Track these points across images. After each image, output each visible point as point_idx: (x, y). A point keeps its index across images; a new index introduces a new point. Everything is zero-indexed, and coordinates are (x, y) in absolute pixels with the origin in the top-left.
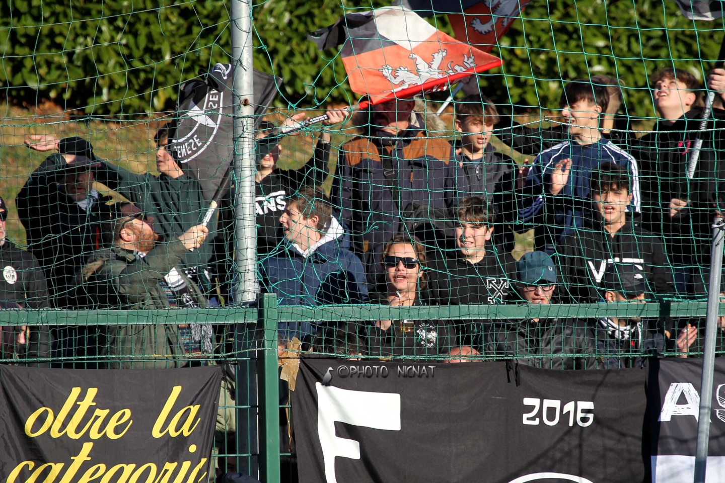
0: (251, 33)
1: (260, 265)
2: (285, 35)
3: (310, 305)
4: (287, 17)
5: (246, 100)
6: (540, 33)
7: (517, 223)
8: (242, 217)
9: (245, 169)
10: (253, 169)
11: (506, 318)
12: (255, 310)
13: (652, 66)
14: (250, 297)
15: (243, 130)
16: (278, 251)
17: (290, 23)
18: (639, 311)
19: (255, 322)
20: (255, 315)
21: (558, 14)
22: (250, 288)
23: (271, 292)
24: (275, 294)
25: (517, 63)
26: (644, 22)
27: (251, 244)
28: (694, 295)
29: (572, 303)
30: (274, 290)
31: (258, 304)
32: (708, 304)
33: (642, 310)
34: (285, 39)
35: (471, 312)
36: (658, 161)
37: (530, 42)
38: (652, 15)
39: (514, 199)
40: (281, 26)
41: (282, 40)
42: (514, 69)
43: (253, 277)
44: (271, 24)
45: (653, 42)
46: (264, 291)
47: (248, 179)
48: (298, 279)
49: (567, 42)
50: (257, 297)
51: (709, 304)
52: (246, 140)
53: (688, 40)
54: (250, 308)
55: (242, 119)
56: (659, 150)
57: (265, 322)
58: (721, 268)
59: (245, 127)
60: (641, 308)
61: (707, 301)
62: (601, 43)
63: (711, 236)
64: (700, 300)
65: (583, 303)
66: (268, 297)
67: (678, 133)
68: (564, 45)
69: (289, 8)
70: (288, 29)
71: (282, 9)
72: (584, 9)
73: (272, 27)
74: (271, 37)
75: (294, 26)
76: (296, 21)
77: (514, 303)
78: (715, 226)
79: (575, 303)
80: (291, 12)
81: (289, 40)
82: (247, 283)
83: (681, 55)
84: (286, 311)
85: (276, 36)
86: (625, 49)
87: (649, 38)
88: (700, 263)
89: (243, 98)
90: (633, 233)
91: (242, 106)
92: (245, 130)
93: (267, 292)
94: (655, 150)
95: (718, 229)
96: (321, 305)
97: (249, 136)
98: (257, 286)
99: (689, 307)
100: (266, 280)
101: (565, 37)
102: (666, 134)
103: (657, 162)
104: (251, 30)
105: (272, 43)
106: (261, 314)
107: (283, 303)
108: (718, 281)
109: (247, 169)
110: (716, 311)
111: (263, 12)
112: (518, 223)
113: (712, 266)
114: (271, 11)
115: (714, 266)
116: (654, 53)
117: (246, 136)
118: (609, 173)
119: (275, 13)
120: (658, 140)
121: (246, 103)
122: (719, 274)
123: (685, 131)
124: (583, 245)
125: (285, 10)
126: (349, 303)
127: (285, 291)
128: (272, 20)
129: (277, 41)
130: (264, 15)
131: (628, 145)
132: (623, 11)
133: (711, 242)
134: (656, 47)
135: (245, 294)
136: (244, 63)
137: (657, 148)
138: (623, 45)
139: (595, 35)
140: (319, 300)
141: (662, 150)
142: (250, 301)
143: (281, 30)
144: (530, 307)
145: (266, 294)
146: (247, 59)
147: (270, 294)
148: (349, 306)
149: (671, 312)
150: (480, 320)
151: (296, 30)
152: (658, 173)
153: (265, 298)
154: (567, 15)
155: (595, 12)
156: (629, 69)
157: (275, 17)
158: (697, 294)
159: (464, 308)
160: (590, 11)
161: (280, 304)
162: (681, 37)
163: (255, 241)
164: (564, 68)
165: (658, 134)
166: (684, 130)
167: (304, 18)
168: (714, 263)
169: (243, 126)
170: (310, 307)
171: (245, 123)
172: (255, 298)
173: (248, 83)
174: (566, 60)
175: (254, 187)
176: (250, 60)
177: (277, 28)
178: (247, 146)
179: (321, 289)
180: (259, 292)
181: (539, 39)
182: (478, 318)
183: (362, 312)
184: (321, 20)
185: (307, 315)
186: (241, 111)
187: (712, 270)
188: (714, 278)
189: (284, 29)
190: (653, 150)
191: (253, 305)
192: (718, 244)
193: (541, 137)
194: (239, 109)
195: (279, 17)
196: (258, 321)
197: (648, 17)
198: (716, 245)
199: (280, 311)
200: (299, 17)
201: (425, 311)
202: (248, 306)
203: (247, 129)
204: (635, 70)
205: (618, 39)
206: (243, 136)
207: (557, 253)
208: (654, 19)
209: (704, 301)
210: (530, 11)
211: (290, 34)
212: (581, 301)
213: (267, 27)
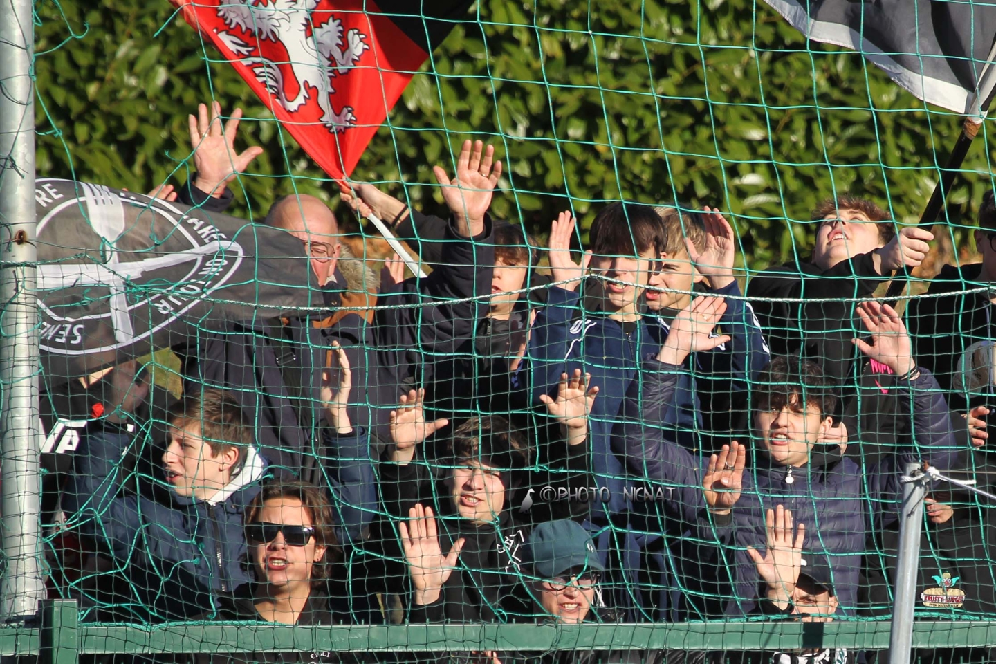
0: (31, 107)
1: (46, 546)
2: (157, 109)
3: (141, 623)
4: (161, 75)
5: (21, 233)
6: (641, 112)
7: (537, 469)
8: (12, 455)
9: (20, 363)
10: (35, 363)
11: (514, 649)
12: (36, 631)
13: (853, 177)
14: (27, 607)
15: (17, 290)
16: (81, 519)
17: (168, 86)
18: (765, 636)
19: (36, 653)
20: (36, 641)
21: (675, 76)
22: (27, 590)
23: (67, 597)
24: (75, 601)
25: (597, 168)
26: (836, 94)
27: (31, 506)
28: (868, 606)
29: (639, 621)
30: (75, 594)
31: (42, 620)
32: (892, 625)
33: (771, 633)
34: (158, 117)
35: (448, 637)
36: (803, 355)
37: (624, 129)
38: (851, 81)
39: (532, 424)
40: (150, 93)
41: (152, 120)
42: (591, 180)
43: (33, 569)
44: (131, 88)
45: (851, 131)
46: (53, 594)
47: (25, 382)
48: (119, 574)
49: (692, 129)
50: (40, 605)
51: (895, 625)
52: (22, 308)
53: (918, 129)
54: (25, 627)
55: (14, 269)
56: (804, 334)
57: (55, 655)
58: (918, 557)
59: (20, 284)
60: (769, 630)
61: (892, 620)
62: (756, 134)
63: (901, 497)
64: (879, 618)
65: (661, 621)
66: (61, 606)
67: (841, 303)
68: (687, 135)
69: (165, 59)
70: (164, 98)
71: (153, 60)
72: (724, 67)
73: (133, 94)
74: (130, 113)
75: (175, 94)
76: (179, 84)
77: (530, 620)
78: (907, 478)
79: (647, 620)
80: (170, 67)
81: (166, 118)
82: (21, 579)
83: (907, 156)
84: (95, 633)
85: (141, 110)
86: (802, 144)
87: (846, 124)
88: (880, 548)
89: (16, 229)
90: (754, 490)
91: (14, 245)
92: (20, 288)
93: (59, 596)
94: (798, 334)
95: (912, 485)
96: (163, 621)
97: (27, 301)
98: (41, 585)
99: (860, 629)
100: (57, 575)
101: (688, 120)
102: (818, 304)
103: (800, 357)
104: (32, 99)
105: (132, 125)
106: (46, 639)
107: (89, 619)
108: (912, 582)
109: (24, 363)
110: (908, 638)
111: (114, 65)
112: (539, 470)
113: (901, 555)
114: (131, 65)
115: (904, 553)
116: (854, 152)
117: (22, 301)
118: (710, 376)
119: (139, 67)
120: (803, 316)
121: (21, 238)
122: (913, 570)
123: (854, 299)
124: (661, 513)
125: (159, 62)
126: (216, 619)
127: (93, 594)
128: (133, 81)
129: (143, 120)
130: (117, 70)
131: (746, 324)
132: (798, 75)
133: (902, 506)
134: (856, 141)
135: (18, 600)
136: (19, 162)
137: (801, 330)
138: (798, 137)
139: (745, 118)
140: (159, 612)
141: (810, 335)
142: (26, 613)
143: (149, 101)
144: (559, 628)
145: (56, 601)
146: (24, 155)
147: (66, 601)
148: (217, 624)
149: (825, 638)
150: (465, 653)
151: (180, 100)
152: (803, 378)
153: (56, 609)
154: (692, 79)
155: (746, 73)
156: (808, 182)
157: (138, 76)
158: (874, 605)
159: (436, 629)
160: (738, 73)
161: (84, 621)
162: (905, 123)
163: (38, 501)
164: (685, 180)
165: (803, 304)
166: (852, 297)
167: (194, 79)
168: (905, 547)
169: (17, 282)
170: (141, 627)
171: (20, 276)
172: (36, 607)
173: (26, 201)
174: (690, 163)
175: (37, 398)
176: (30, 157)
177: (142, 95)
178: (24, 321)
179: (162, 592)
180: (45, 597)
181: (640, 123)
182: (462, 649)
183: (241, 636)
184: (225, 81)
185: (136, 640)
186: (12, 253)
187: (900, 561)
188: (903, 576)
189: (157, 98)
190: (792, 334)
191: (31, 621)
192: (912, 512)
193: (582, 308)
194: (9, 250)
195: (147, 74)
196: (41, 651)
197: (845, 85)
198: (909, 515)
199: (84, 633)
200: (184, 76)
201: (360, 636)
202: (22, 623)
203: (23, 287)
204: (819, 183)
205: (788, 127)
206: (15, 300)
207: (612, 526)
208: (856, 88)
209: (887, 620)
210: (622, 70)
211: (166, 107)
212: (657, 617)
213: (123, 93)
